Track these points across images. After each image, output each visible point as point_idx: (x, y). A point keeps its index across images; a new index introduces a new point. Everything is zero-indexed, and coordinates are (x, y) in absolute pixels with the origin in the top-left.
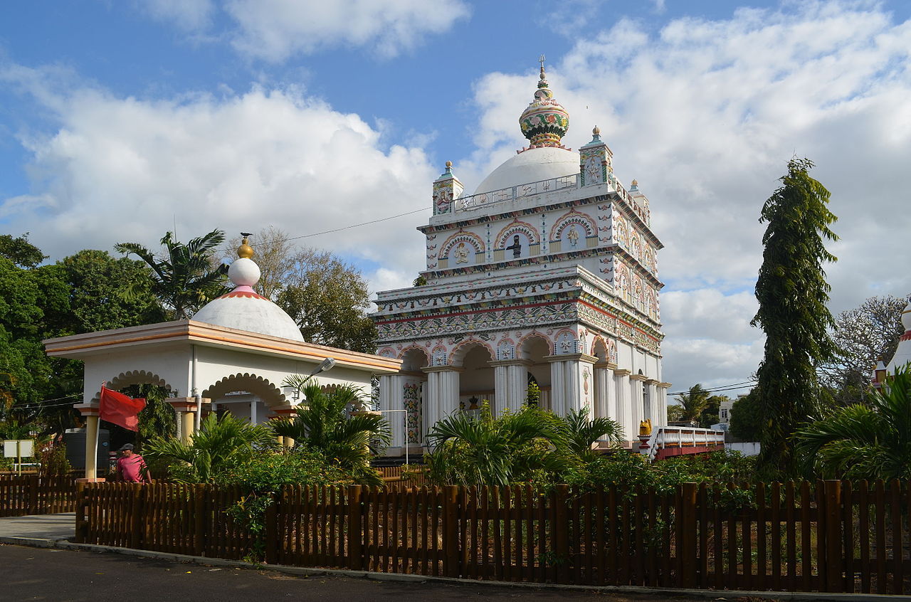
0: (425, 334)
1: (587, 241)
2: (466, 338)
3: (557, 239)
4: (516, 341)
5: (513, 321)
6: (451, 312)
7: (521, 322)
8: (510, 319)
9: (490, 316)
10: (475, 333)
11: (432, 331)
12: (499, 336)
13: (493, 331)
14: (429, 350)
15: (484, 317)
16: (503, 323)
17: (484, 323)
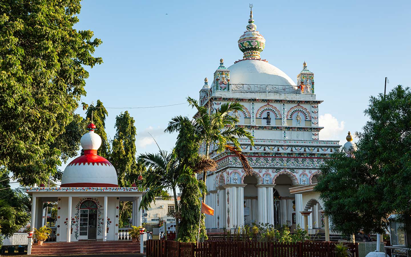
0: (258, 165)
1: (305, 122)
2: (282, 170)
3: (290, 118)
4: (309, 175)
5: (307, 164)
6: (275, 155)
7: (312, 165)
8: (306, 163)
9: (295, 161)
10: (288, 168)
11: (263, 164)
12: (301, 171)
13: (298, 169)
14: (261, 174)
15: (292, 160)
16: (302, 165)
17: (292, 164)
